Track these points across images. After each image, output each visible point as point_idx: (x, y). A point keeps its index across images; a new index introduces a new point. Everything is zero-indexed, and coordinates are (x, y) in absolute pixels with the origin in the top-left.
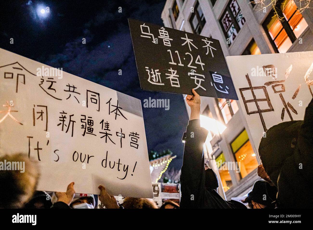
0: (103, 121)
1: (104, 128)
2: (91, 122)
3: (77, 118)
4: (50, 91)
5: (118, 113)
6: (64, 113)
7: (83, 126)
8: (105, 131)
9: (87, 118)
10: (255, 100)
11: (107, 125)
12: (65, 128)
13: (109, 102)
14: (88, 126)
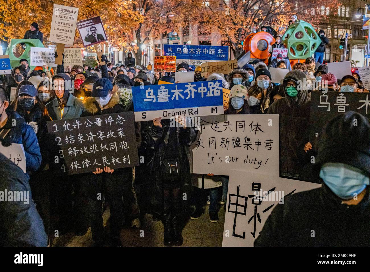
0: (246, 137)
1: (247, 141)
2: (238, 140)
3: (230, 140)
4: (216, 129)
5: (258, 129)
6: (223, 138)
7: (234, 143)
8: (247, 143)
9: (236, 138)
10: (237, 204)
11: (249, 139)
12: (224, 146)
13: (252, 124)
14: (236, 142)
